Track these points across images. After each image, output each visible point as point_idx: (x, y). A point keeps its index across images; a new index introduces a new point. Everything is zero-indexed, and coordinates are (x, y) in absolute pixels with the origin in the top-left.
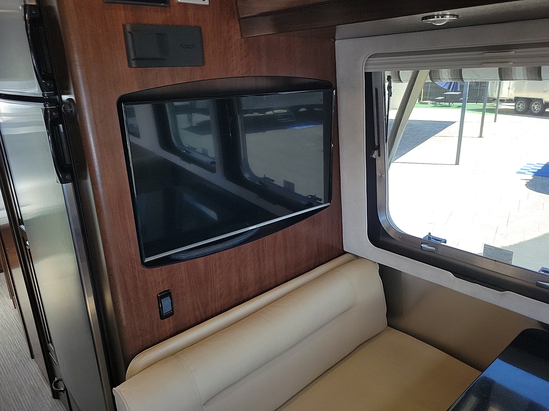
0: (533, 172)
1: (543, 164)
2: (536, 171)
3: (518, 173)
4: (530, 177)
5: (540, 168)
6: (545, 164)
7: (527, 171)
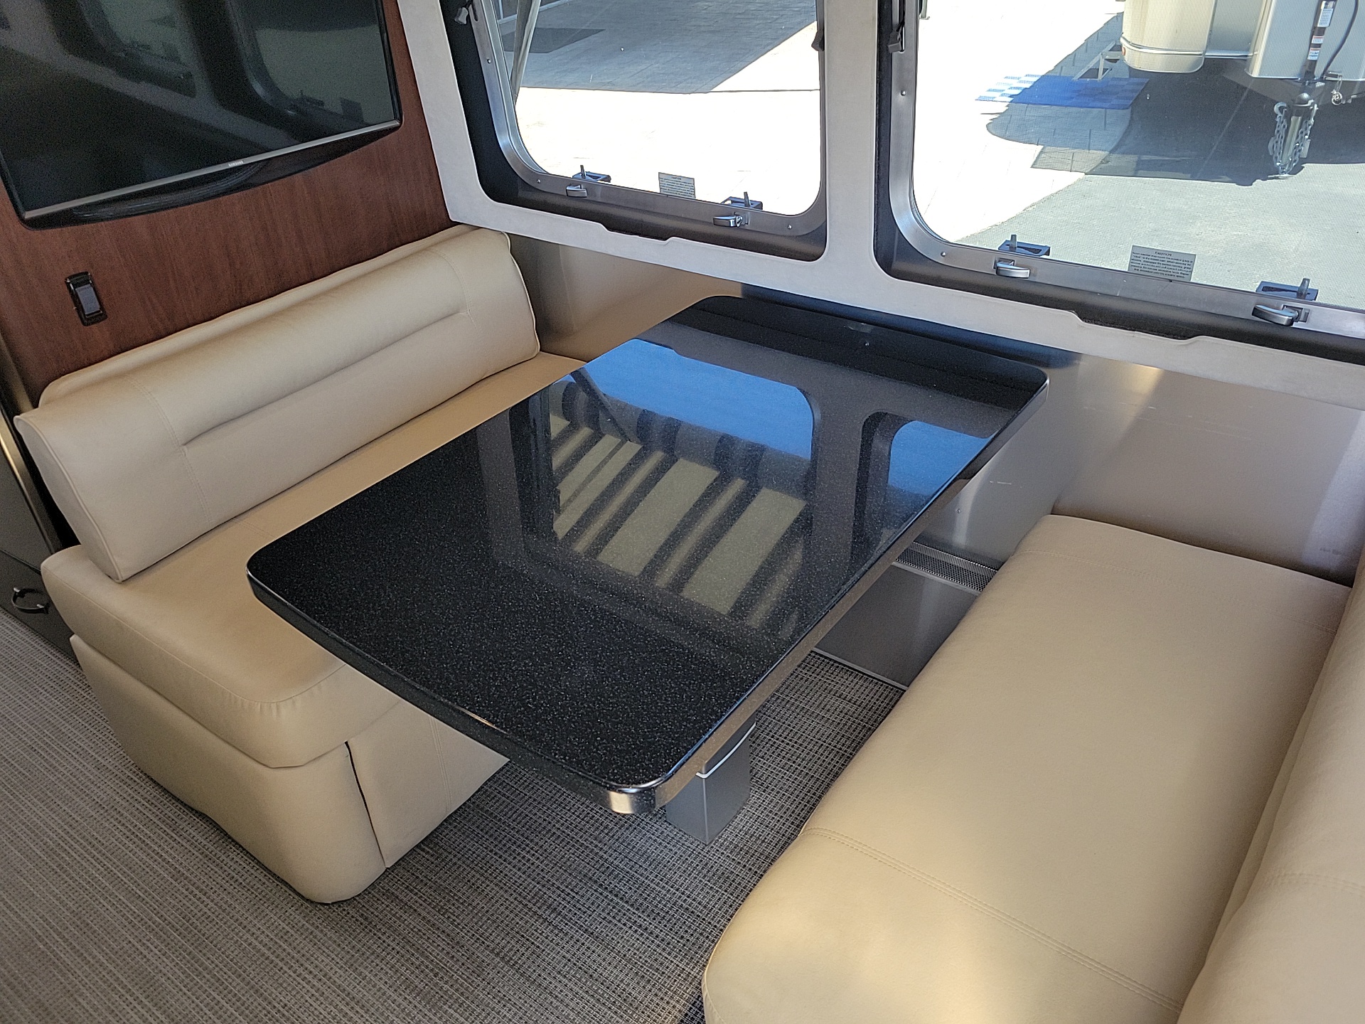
0: (1011, 96)
1: (1035, 76)
2: (1017, 92)
3: (981, 99)
4: (1002, 108)
5: (1028, 86)
6: (1042, 76)
7: (1000, 93)
